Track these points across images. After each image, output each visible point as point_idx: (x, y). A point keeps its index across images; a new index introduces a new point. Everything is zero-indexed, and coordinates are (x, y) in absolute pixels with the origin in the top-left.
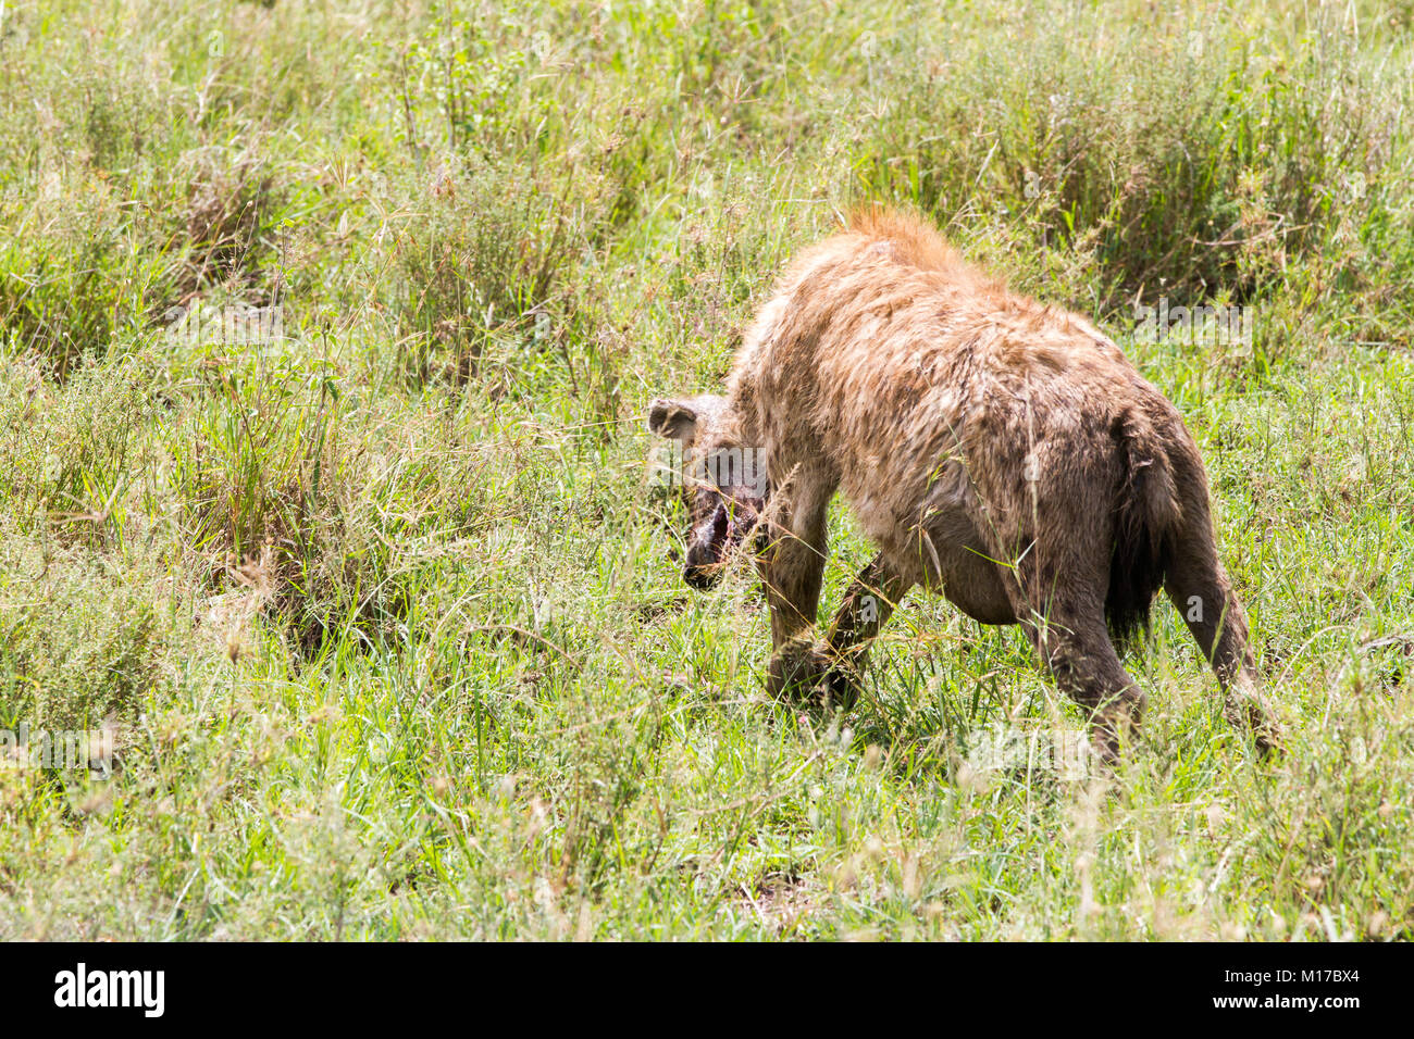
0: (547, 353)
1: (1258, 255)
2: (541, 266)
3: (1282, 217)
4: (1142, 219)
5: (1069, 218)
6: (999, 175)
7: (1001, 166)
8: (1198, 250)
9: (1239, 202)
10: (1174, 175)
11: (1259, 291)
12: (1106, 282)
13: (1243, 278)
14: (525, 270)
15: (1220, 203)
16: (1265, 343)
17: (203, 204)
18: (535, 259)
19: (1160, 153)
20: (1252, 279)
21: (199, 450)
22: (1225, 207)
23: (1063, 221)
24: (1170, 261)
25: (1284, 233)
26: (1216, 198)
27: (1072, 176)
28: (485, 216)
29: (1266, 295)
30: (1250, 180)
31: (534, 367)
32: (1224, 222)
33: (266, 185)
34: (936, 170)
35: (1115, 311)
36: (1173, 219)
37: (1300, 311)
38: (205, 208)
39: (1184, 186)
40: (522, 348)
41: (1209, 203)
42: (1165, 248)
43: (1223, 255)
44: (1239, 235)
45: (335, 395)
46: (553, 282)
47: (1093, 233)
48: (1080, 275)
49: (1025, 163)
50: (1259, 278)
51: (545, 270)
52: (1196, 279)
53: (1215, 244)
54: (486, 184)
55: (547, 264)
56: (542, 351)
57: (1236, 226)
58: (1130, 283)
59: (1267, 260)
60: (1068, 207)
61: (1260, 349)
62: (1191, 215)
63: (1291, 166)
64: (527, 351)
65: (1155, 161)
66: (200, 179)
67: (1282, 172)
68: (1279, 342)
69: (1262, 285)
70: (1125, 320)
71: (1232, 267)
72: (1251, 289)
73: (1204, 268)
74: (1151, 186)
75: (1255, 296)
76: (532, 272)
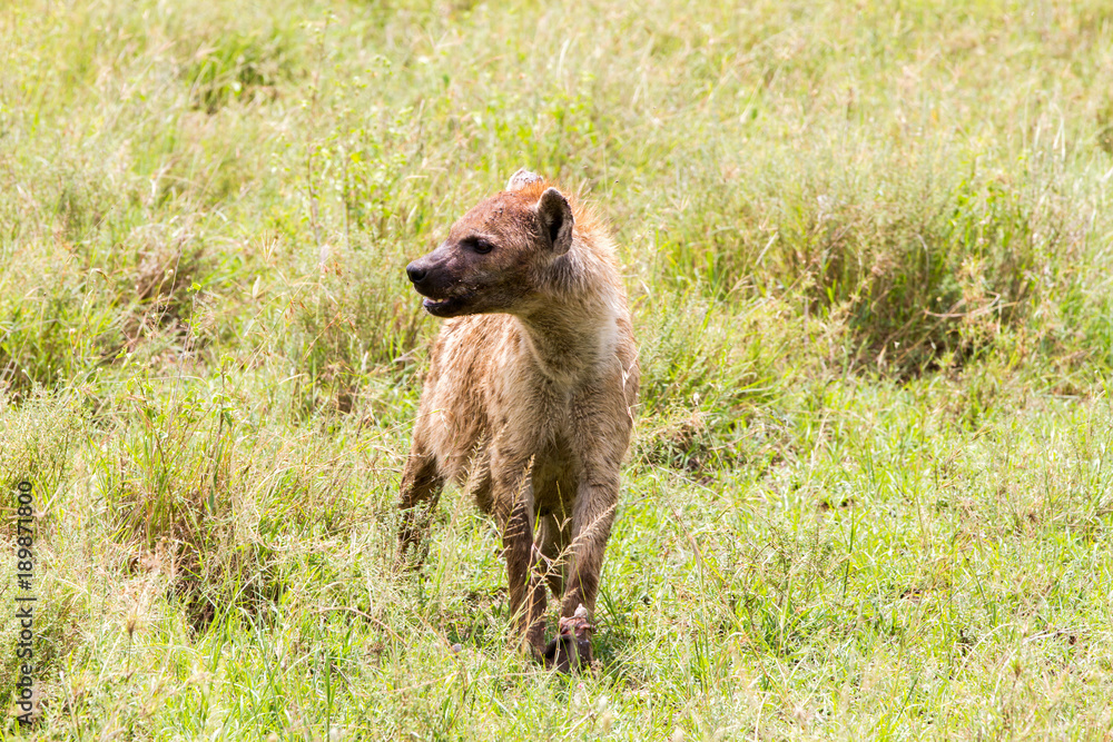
0: (412, 391)
1: (976, 325)
2: (410, 323)
3: (998, 296)
4: (888, 295)
5: (830, 292)
6: (777, 258)
7: (779, 251)
8: (930, 320)
9: (962, 284)
10: (914, 261)
11: (976, 353)
12: (858, 343)
13: (963, 343)
14: (398, 326)
15: (950, 284)
16: (980, 394)
17: (147, 268)
18: (406, 317)
19: (903, 243)
20: (971, 343)
21: (124, 464)
22: (954, 287)
23: (826, 294)
24: (909, 329)
25: (1000, 307)
26: (946, 280)
27: (834, 260)
28: (365, 283)
29: (981, 357)
30: (972, 266)
31: (401, 403)
32: (951, 299)
33: (198, 254)
34: (727, 253)
35: (864, 367)
36: (912, 295)
37: (1008, 370)
38: (150, 272)
39: (922, 270)
40: (392, 386)
41: (941, 283)
42: (905, 318)
43: (951, 325)
44: (963, 310)
45: (230, 422)
46: (419, 335)
47: (845, 305)
48: (838, 338)
49: (798, 249)
50: (977, 343)
51: (412, 326)
52: (928, 343)
53: (944, 316)
54: (367, 258)
55: (414, 322)
56: (409, 389)
57: (962, 302)
58: (875, 345)
59: (982, 329)
60: (830, 285)
61: (975, 398)
62: (926, 293)
63: (1008, 256)
64: (396, 390)
65: (900, 250)
66: (146, 250)
67: (1000, 260)
68: (992, 393)
69: (979, 348)
70: (872, 374)
71: (955, 334)
72: (969, 352)
73: (935, 334)
74: (896, 269)
75: (972, 357)
76: (403, 327)
